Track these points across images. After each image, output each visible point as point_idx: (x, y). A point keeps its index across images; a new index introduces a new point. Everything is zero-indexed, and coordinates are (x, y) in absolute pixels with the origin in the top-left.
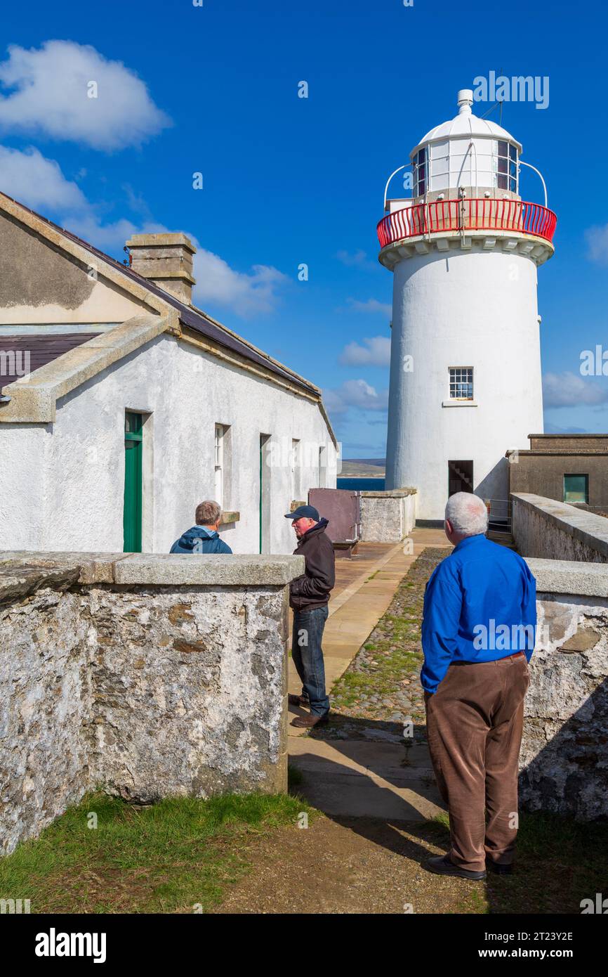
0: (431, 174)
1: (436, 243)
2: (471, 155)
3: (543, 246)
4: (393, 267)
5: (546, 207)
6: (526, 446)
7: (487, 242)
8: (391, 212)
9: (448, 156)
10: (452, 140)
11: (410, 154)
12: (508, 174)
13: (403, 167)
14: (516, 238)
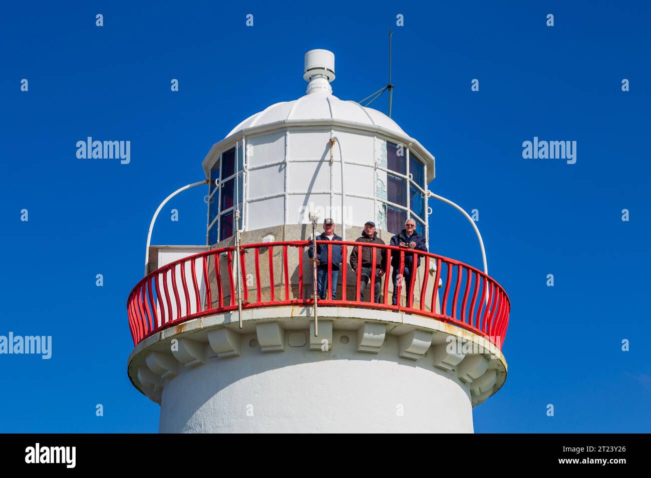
0: (247, 197)
1: (254, 333)
2: (331, 162)
3: (486, 357)
4: (161, 390)
7: (366, 335)
8: (160, 267)
9: (284, 163)
10: (291, 132)
11: (204, 163)
12: (408, 209)
13: (187, 187)
14: (428, 332)
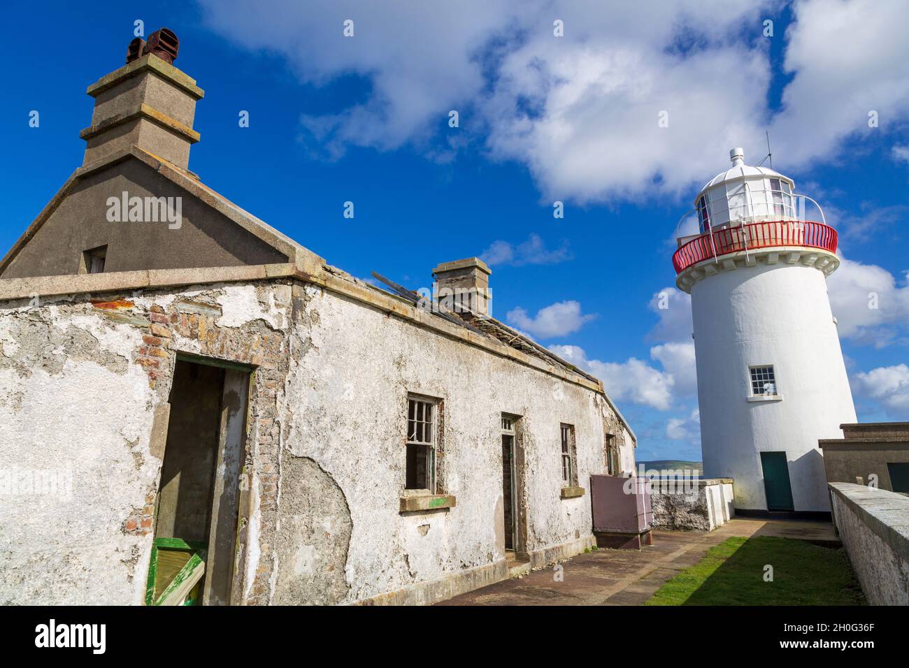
1: (723, 264)
2: (745, 193)
3: (827, 257)
5: (825, 224)
6: (840, 435)
7: (770, 258)
8: (682, 245)
9: (726, 197)
10: (727, 184)
14: (799, 252)
